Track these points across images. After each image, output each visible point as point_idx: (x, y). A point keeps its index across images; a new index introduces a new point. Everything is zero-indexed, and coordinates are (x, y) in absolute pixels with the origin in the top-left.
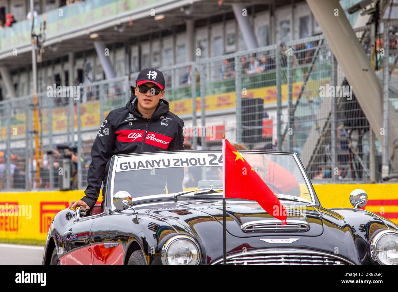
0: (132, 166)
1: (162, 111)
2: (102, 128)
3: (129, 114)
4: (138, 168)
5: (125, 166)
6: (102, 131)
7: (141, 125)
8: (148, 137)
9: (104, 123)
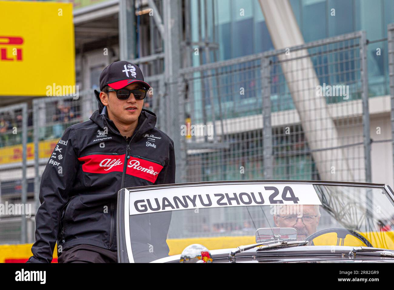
0: (154, 206)
1: (149, 126)
2: (58, 153)
3: (99, 131)
4: (164, 208)
5: (142, 206)
6: (57, 158)
7: (118, 147)
8: (130, 165)
9: (59, 144)
